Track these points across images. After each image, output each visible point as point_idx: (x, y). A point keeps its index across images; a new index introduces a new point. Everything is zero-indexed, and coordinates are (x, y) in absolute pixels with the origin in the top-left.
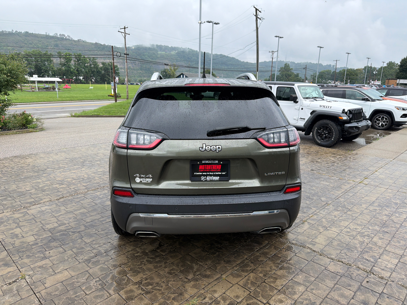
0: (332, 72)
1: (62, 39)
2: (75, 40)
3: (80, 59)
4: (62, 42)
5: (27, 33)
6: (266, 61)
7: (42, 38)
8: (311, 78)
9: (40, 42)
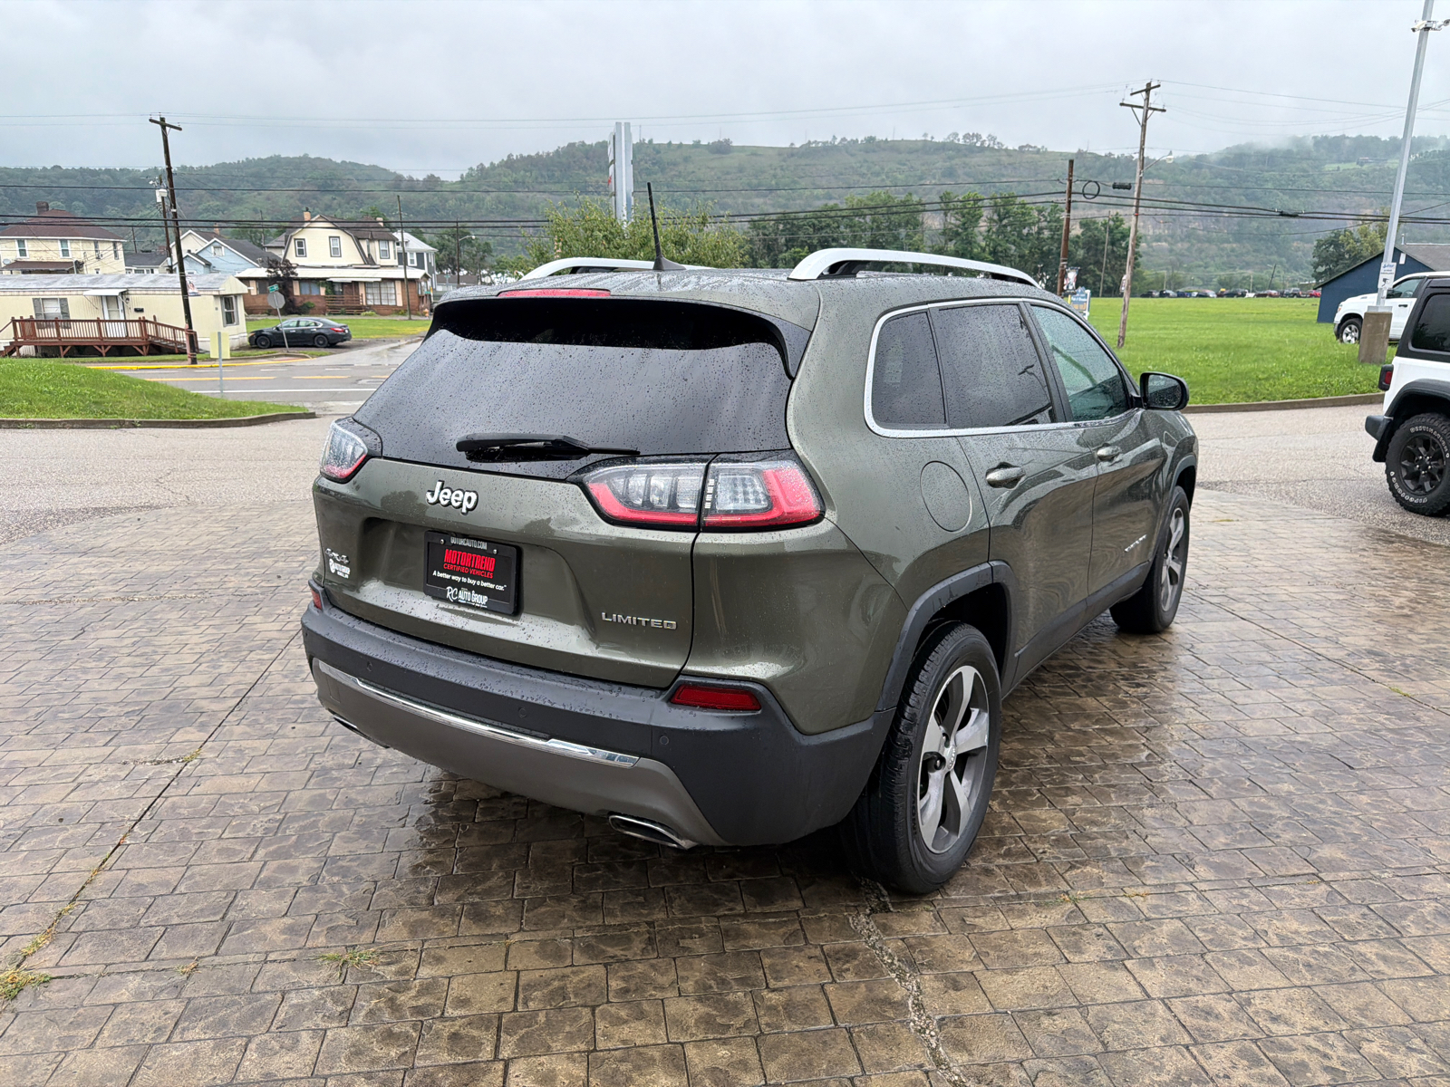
1: (969, 149)
2: (1010, 148)
3: (1007, 213)
4: (967, 160)
5: (871, 140)
7: (911, 152)
9: (904, 165)
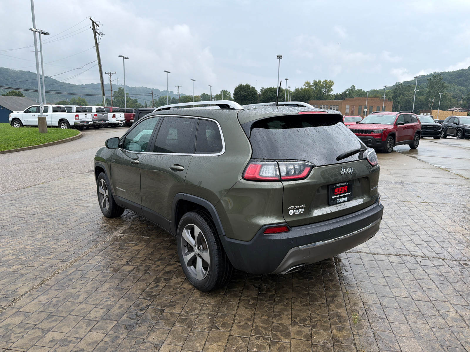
0: (172, 98)
6: (93, 83)
8: (151, 105)
